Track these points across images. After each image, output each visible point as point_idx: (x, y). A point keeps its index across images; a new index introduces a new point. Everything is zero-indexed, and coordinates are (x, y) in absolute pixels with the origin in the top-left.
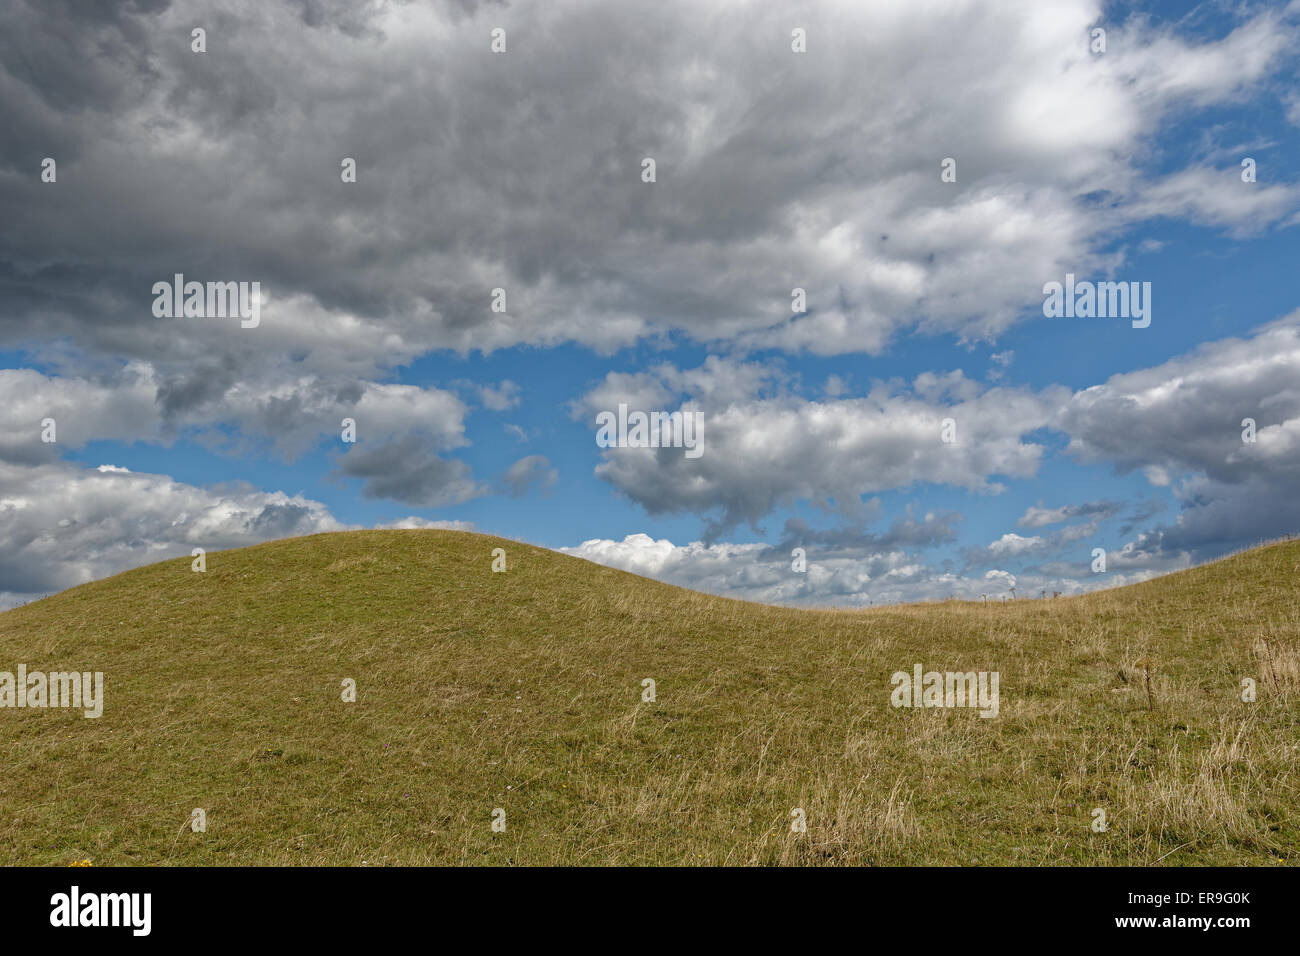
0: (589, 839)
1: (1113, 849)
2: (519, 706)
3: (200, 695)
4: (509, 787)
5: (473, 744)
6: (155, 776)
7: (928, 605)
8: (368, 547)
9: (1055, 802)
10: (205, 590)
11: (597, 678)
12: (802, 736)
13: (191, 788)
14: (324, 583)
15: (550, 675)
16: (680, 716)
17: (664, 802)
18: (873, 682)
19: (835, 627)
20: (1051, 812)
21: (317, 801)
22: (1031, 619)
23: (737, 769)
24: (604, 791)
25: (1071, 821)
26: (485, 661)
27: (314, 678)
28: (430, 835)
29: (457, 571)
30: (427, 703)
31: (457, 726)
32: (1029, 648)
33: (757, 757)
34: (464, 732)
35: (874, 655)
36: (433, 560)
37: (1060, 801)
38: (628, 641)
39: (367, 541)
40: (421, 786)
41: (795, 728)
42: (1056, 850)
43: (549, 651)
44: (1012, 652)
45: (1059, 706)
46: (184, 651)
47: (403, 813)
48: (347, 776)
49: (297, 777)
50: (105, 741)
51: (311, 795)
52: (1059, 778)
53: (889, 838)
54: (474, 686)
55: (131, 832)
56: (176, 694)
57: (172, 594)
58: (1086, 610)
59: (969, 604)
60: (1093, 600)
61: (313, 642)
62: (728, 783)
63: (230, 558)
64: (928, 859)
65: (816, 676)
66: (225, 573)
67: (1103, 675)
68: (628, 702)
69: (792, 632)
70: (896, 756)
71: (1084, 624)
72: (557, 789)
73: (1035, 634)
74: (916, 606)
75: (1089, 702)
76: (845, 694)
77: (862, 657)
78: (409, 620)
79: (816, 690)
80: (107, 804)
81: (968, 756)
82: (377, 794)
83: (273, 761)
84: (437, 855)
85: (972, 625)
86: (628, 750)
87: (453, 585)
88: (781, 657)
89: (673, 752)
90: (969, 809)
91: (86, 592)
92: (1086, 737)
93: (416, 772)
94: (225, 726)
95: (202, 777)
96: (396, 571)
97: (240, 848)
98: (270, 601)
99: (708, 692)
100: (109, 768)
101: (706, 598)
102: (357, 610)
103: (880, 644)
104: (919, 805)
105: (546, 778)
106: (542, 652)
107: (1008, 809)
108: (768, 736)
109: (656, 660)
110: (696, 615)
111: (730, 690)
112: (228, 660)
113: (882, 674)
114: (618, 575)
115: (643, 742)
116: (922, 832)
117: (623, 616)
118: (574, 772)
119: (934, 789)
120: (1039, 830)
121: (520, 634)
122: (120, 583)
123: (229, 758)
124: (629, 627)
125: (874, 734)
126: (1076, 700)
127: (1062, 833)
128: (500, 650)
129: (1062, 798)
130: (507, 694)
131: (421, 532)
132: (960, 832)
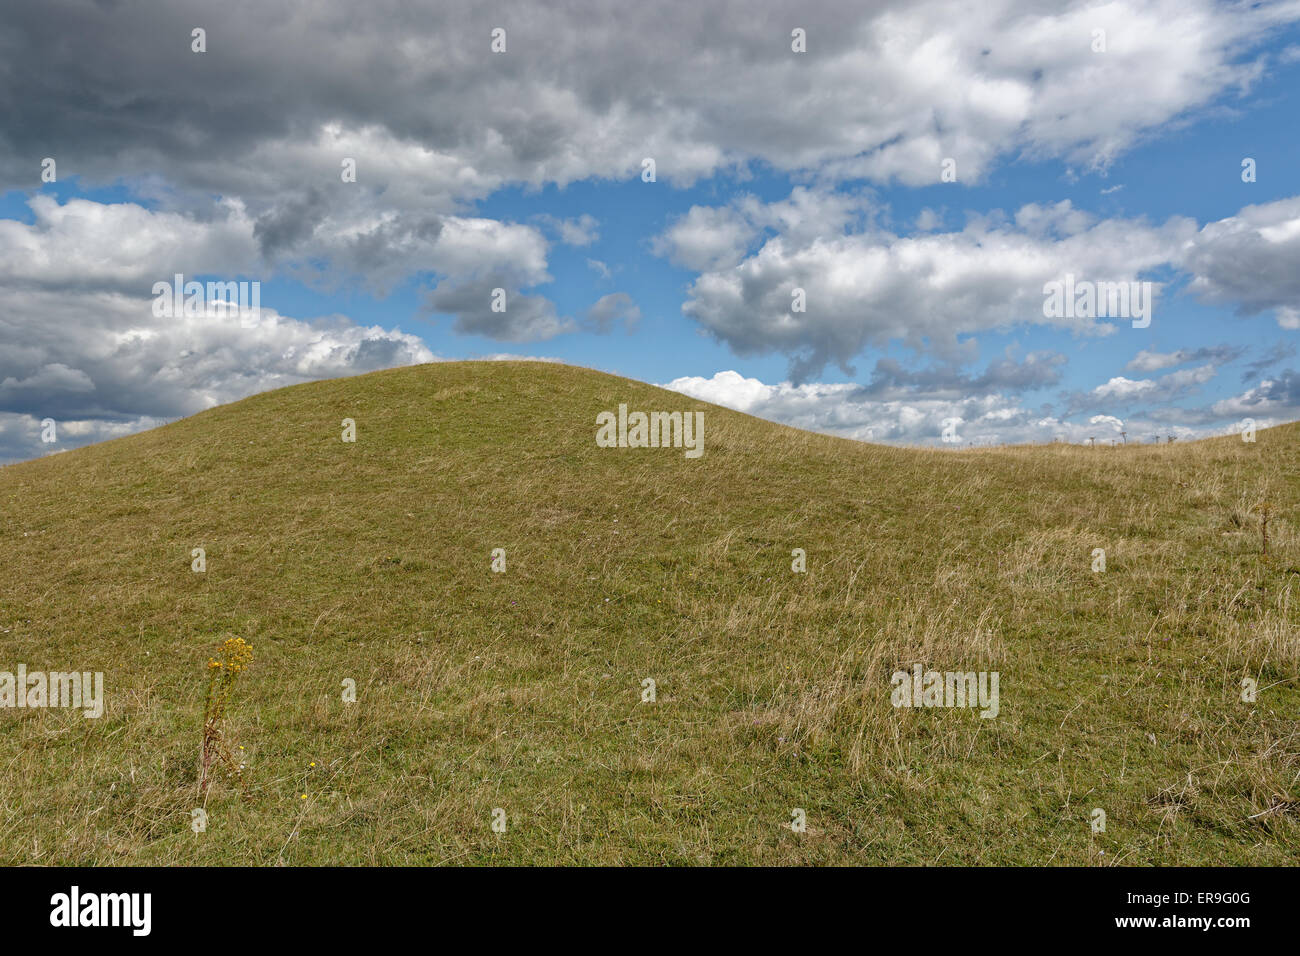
0: (683, 648)
1: (1207, 680)
2: (616, 528)
3: (325, 508)
4: (607, 600)
5: (572, 561)
6: (291, 576)
7: (1030, 447)
8: (470, 377)
9: (1149, 635)
10: (323, 415)
11: (691, 505)
12: (892, 565)
13: (322, 588)
14: (431, 410)
15: (646, 500)
16: (772, 543)
17: (754, 619)
18: (967, 518)
19: (931, 465)
20: (1145, 645)
21: (434, 604)
22: (1142, 462)
23: (826, 594)
24: (696, 607)
25: (1165, 654)
26: (583, 487)
27: (425, 496)
28: (535, 637)
29: (555, 402)
30: (530, 523)
31: (557, 544)
32: (1137, 490)
33: (845, 583)
34: (563, 550)
35: (971, 492)
36: (532, 390)
37: (1155, 635)
38: (722, 472)
39: (468, 372)
40: (527, 595)
41: (886, 558)
42: (1146, 679)
43: (645, 479)
44: (1118, 493)
45: (1163, 546)
46: (308, 470)
47: (510, 618)
48: (458, 583)
49: (415, 583)
50: (246, 544)
51: (428, 598)
52: (1156, 614)
53: (976, 660)
54: (573, 509)
55: (274, 621)
56: (304, 506)
57: (294, 417)
58: (1203, 455)
59: (1075, 447)
60: (1210, 444)
61: (423, 465)
62: (815, 605)
63: (344, 385)
64: (1013, 681)
65: (909, 511)
66: (340, 399)
67: (1214, 519)
68: (722, 528)
69: (887, 468)
70: (987, 588)
71: (1199, 468)
72: (652, 603)
73: (1144, 477)
74: (1018, 448)
75: (1195, 545)
76: (938, 529)
77: (958, 494)
78: (511, 446)
79: (908, 524)
80: (252, 597)
81: (1062, 590)
82: (485, 600)
83: (393, 568)
84: (543, 655)
85: (1077, 467)
86: (720, 572)
87: (552, 414)
88: (875, 491)
89: (764, 575)
90: (1059, 638)
91: (218, 414)
92: (1188, 578)
93: (521, 583)
94: (349, 536)
95: (332, 579)
96: (497, 401)
97: (368, 640)
98: (382, 426)
99: (799, 522)
100: (251, 567)
101: (801, 433)
102: (462, 436)
103: (978, 481)
104: (1007, 632)
105: (642, 595)
106: (638, 479)
107: (1099, 640)
108: (858, 564)
109: (749, 490)
110: (791, 448)
111: (822, 521)
112: (347, 477)
113: (977, 510)
114: (713, 409)
115: (735, 565)
116: (1008, 657)
117: (717, 448)
118: (669, 589)
119: (1023, 619)
120: (1130, 660)
121: (617, 462)
122: (247, 406)
123: (354, 563)
124: (723, 459)
125: (965, 566)
126: (1182, 542)
127: (1154, 665)
128: (597, 476)
129: (1157, 632)
130: (604, 517)
131: (520, 364)
132: (1047, 659)
